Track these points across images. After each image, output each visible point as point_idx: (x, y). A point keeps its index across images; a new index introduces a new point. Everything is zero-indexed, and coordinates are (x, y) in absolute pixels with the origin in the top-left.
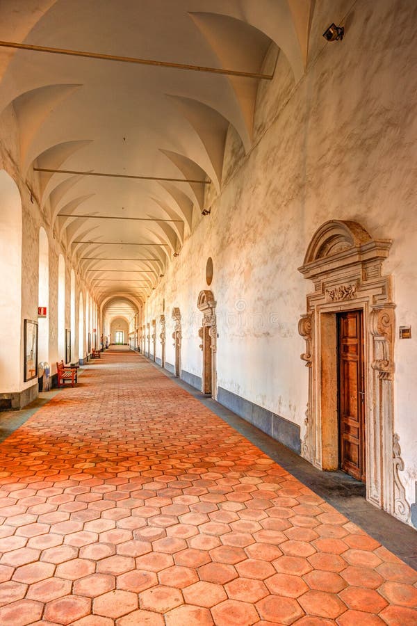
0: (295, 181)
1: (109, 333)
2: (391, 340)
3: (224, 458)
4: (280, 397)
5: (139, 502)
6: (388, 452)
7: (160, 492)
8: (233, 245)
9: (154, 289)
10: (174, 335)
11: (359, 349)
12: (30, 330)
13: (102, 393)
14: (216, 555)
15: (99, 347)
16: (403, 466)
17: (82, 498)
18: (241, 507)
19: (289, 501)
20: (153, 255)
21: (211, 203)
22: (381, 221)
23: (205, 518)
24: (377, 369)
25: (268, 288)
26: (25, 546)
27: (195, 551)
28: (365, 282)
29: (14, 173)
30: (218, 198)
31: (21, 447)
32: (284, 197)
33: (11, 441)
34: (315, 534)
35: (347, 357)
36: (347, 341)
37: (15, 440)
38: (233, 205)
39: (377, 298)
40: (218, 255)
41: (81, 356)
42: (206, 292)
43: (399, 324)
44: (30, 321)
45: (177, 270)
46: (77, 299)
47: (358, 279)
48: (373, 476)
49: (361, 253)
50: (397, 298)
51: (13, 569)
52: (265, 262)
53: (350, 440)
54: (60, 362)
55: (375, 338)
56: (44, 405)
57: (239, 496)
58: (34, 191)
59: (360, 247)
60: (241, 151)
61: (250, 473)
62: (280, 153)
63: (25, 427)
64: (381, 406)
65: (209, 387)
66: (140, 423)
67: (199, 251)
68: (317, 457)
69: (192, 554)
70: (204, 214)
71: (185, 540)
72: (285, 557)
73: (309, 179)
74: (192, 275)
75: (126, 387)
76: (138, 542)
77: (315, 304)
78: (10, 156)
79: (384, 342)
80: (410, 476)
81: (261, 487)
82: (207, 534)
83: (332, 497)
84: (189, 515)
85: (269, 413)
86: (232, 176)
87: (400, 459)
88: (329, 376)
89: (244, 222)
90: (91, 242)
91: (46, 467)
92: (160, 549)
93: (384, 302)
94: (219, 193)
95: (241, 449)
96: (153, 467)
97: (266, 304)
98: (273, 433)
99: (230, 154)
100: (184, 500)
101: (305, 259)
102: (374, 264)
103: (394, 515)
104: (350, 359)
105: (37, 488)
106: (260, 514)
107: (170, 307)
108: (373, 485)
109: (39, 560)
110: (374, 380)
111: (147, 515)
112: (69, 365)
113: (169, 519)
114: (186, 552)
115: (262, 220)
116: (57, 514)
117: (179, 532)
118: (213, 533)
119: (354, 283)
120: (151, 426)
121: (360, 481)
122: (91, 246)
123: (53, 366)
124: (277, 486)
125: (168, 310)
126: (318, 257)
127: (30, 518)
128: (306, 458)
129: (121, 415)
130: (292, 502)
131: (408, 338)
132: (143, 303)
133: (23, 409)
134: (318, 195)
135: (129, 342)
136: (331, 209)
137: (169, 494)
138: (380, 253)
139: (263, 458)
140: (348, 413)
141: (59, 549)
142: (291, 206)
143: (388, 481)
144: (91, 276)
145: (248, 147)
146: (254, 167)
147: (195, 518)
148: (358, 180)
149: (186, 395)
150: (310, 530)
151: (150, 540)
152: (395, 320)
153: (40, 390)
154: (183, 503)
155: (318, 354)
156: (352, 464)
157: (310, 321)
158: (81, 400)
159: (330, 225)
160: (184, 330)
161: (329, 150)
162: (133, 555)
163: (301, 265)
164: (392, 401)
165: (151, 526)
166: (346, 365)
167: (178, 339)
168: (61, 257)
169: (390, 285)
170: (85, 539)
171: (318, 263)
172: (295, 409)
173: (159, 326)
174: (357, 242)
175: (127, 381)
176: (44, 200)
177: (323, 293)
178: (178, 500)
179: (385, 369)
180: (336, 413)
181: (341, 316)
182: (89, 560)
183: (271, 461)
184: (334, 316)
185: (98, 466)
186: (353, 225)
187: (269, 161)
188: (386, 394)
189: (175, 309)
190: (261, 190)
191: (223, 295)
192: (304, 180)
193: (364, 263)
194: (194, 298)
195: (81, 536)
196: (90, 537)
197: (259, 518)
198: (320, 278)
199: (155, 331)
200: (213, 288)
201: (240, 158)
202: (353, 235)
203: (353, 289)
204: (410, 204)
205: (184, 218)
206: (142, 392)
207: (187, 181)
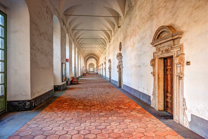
0: (149, 14)
1: (88, 68)
2: (183, 66)
3: (125, 106)
4: (144, 87)
5: (97, 118)
6: (181, 104)
7: (104, 115)
8: (128, 37)
9: (102, 53)
10: (109, 68)
11: (172, 70)
12: (64, 66)
13: (86, 86)
14: (123, 135)
15: (85, 73)
16: (187, 109)
17: (80, 116)
18: (131, 121)
19: (147, 120)
20: (102, 42)
21: (121, 24)
22: (180, 25)
23: (119, 124)
24: (178, 76)
25: (140, 51)
26: (63, 130)
27: (115, 133)
28: (174, 47)
29: (58, 16)
30: (123, 22)
31: (61, 101)
32: (146, 19)
33: (58, 100)
34: (156, 130)
35: (167, 73)
36: (167, 67)
37: (59, 99)
38: (128, 24)
39: (178, 52)
40: (123, 41)
41: (79, 75)
42: (119, 53)
43: (186, 60)
44: (64, 63)
45: (110, 47)
46: (78, 57)
47: (172, 46)
48: (176, 112)
49: (172, 36)
50: (185, 51)
51: (59, 136)
52: (139, 42)
53: (168, 101)
54: (73, 76)
55: (177, 65)
56: (68, 89)
57: (130, 118)
58: (64, 22)
59: (172, 34)
60: (131, 5)
61: (134, 111)
62: (144, 5)
63: (62, 96)
64: (179, 89)
65: (120, 84)
66: (98, 95)
67: (117, 40)
68: (156, 106)
69: (115, 134)
70: (118, 27)
71: (112, 130)
72: (145, 137)
73: (154, 13)
74: (115, 48)
75: (93, 85)
76: (97, 130)
77: (156, 55)
78: (56, 10)
79: (180, 67)
80: (189, 112)
81: (137, 115)
82: (119, 128)
83: (162, 119)
84: (113, 123)
85: (140, 92)
86: (128, 14)
87: (186, 106)
88: (161, 79)
89: (132, 29)
90: (82, 38)
91: (69, 107)
92: (104, 132)
93: (181, 53)
94: (123, 20)
95: (131, 103)
96: (102, 108)
97: (139, 56)
98: (141, 99)
99: (127, 7)
100: (112, 118)
101: (153, 40)
102: (177, 40)
103: (183, 125)
104: (168, 73)
105: (66, 113)
106: (137, 123)
107: (108, 59)
108: (176, 115)
109: (67, 134)
110: (177, 80)
111: (100, 122)
112: (76, 78)
113: (107, 124)
114: (113, 133)
115: (138, 28)
116: (72, 121)
117: (110, 127)
118: (121, 128)
119: (170, 47)
120: (102, 96)
121: (171, 114)
122: (82, 40)
123: (71, 78)
124: (143, 115)
125: (107, 60)
126: (157, 39)
127: (64, 122)
128: (152, 106)
129: (92, 93)
130: (148, 120)
131: (189, 65)
132: (99, 58)
133: (62, 90)
134: (157, 18)
135: (95, 71)
136: (162, 22)
137: (107, 116)
138: (180, 36)
139: (138, 106)
140: (167, 92)
141: (73, 131)
142: (148, 23)
143: (181, 114)
144: (82, 50)
145: (133, 4)
146: (135, 10)
147: (116, 124)
148: (172, 11)
149: (113, 87)
150: (154, 129)
151: (101, 130)
152: (184, 59)
153: (67, 85)
154: (112, 119)
155: (157, 72)
156: (168, 109)
157: (154, 61)
158: (79, 88)
159: (162, 27)
160: (112, 67)
161: (161, 2)
162: (96, 133)
163: (151, 42)
164: (183, 87)
165: (101, 125)
166: (167, 76)
167: (110, 69)
168: (73, 43)
169: (183, 47)
170: (81, 128)
171: (157, 41)
172: (149, 91)
173: (104, 65)
174: (171, 32)
175: (94, 82)
176: (67, 25)
177: (159, 51)
178: (110, 118)
179: (181, 76)
180: (163, 92)
181: (165, 59)
182: (82, 134)
183: (141, 107)
184: (163, 59)
185: (85, 107)
186: (170, 27)
187: (140, 8)
188: (181, 84)
189: (109, 59)
190: (138, 18)
191: (125, 54)
192: (152, 13)
193: (173, 40)
194: (116, 56)
195: (80, 127)
196: (82, 128)
197: (137, 124)
198: (158, 46)
199: (103, 67)
200: (122, 52)
201: (131, 8)
202: (170, 30)
203: (170, 49)
204: (191, 18)
205: (112, 30)
206: (99, 86)
207: (113, 17)
